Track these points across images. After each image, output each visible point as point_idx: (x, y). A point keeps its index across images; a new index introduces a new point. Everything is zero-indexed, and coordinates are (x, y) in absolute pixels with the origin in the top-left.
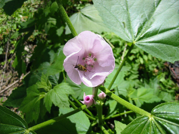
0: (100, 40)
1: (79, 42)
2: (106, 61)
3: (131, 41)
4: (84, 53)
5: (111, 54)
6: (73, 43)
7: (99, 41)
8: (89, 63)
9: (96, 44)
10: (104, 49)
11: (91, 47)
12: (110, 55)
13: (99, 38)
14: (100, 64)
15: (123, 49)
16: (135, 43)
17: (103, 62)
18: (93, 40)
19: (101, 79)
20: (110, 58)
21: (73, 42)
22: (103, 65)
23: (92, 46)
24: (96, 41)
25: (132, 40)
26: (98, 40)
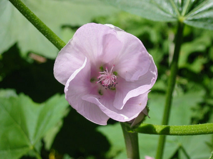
0: (114, 33)
1: (78, 50)
2: (138, 68)
3: (174, 18)
4: (89, 68)
5: (141, 51)
6: (68, 55)
7: (113, 35)
8: (107, 82)
9: (108, 44)
10: (126, 47)
11: (100, 52)
12: (141, 53)
13: (112, 30)
14: (127, 78)
15: (165, 50)
16: (184, 19)
17: (132, 73)
18: (101, 38)
19: (140, 103)
20: (142, 59)
21: (68, 52)
22: (135, 78)
23: (102, 49)
24: (105, 37)
25: (175, 16)
26: (110, 34)
